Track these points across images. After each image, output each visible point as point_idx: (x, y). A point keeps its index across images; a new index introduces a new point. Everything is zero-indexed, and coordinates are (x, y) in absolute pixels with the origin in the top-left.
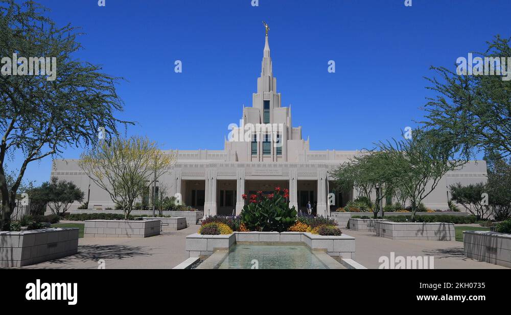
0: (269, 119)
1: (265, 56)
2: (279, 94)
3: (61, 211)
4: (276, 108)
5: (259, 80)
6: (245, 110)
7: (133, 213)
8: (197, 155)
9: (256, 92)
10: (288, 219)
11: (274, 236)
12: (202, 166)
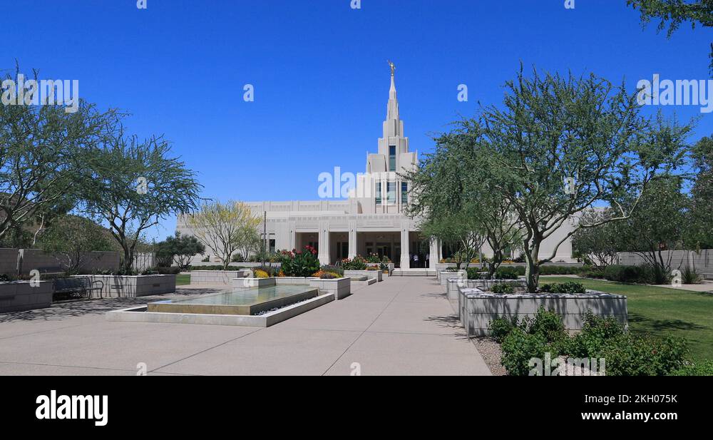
0: (395, 165)
1: (390, 98)
2: (406, 138)
3: (185, 264)
4: (402, 154)
5: (385, 124)
6: (369, 157)
7: (231, 264)
8: (318, 206)
9: (382, 137)
10: (312, 268)
11: (302, 280)
12: (315, 218)
